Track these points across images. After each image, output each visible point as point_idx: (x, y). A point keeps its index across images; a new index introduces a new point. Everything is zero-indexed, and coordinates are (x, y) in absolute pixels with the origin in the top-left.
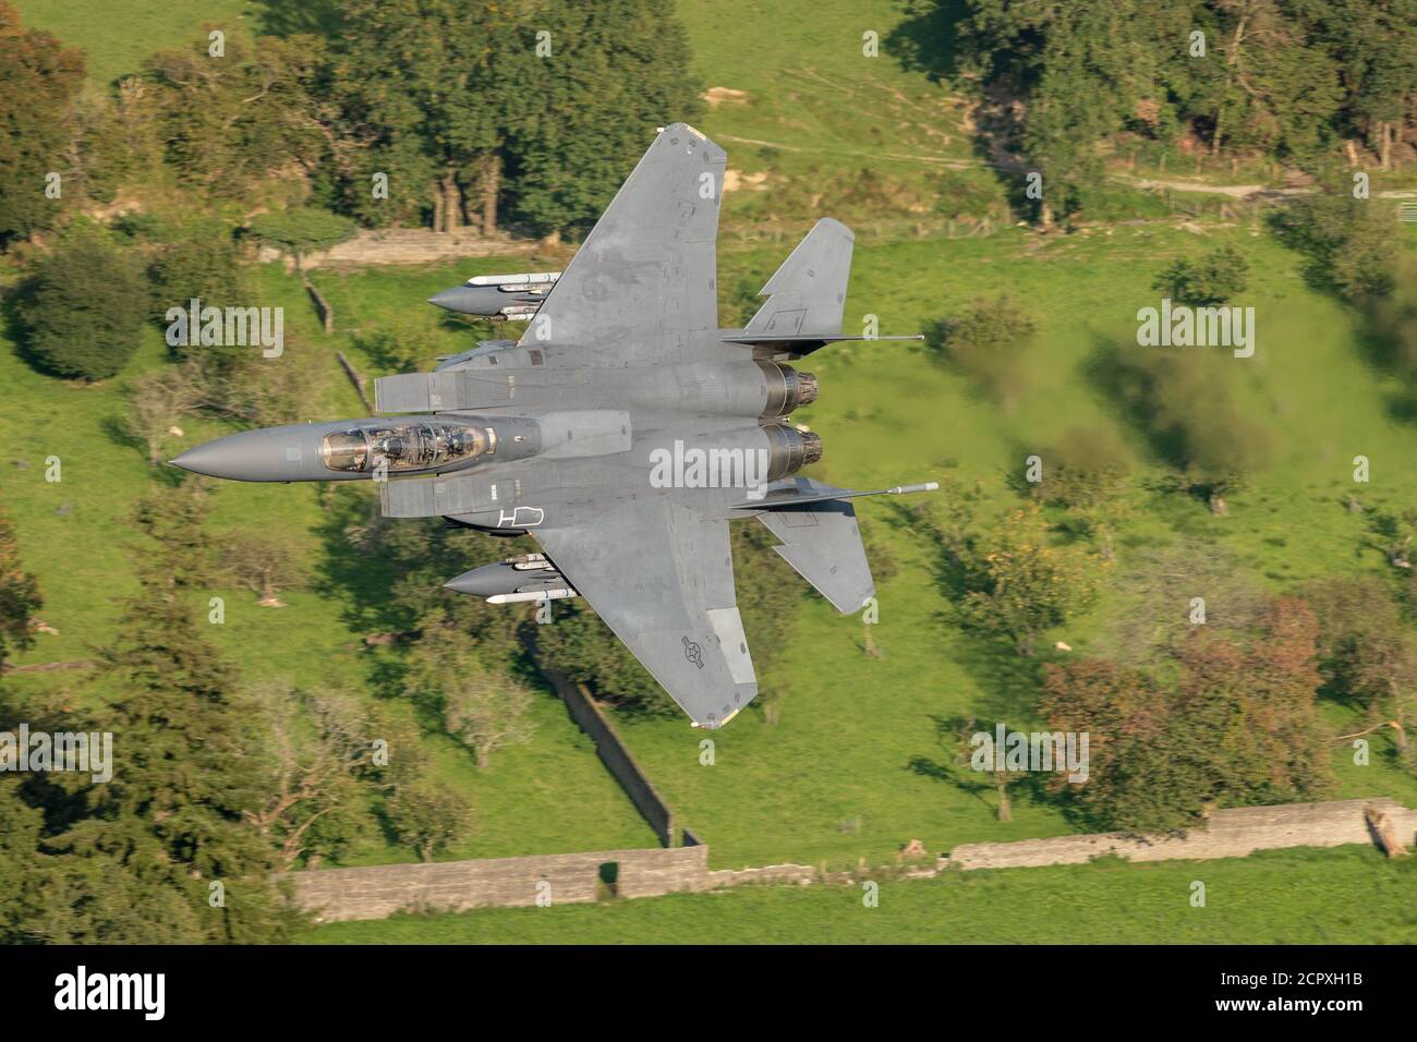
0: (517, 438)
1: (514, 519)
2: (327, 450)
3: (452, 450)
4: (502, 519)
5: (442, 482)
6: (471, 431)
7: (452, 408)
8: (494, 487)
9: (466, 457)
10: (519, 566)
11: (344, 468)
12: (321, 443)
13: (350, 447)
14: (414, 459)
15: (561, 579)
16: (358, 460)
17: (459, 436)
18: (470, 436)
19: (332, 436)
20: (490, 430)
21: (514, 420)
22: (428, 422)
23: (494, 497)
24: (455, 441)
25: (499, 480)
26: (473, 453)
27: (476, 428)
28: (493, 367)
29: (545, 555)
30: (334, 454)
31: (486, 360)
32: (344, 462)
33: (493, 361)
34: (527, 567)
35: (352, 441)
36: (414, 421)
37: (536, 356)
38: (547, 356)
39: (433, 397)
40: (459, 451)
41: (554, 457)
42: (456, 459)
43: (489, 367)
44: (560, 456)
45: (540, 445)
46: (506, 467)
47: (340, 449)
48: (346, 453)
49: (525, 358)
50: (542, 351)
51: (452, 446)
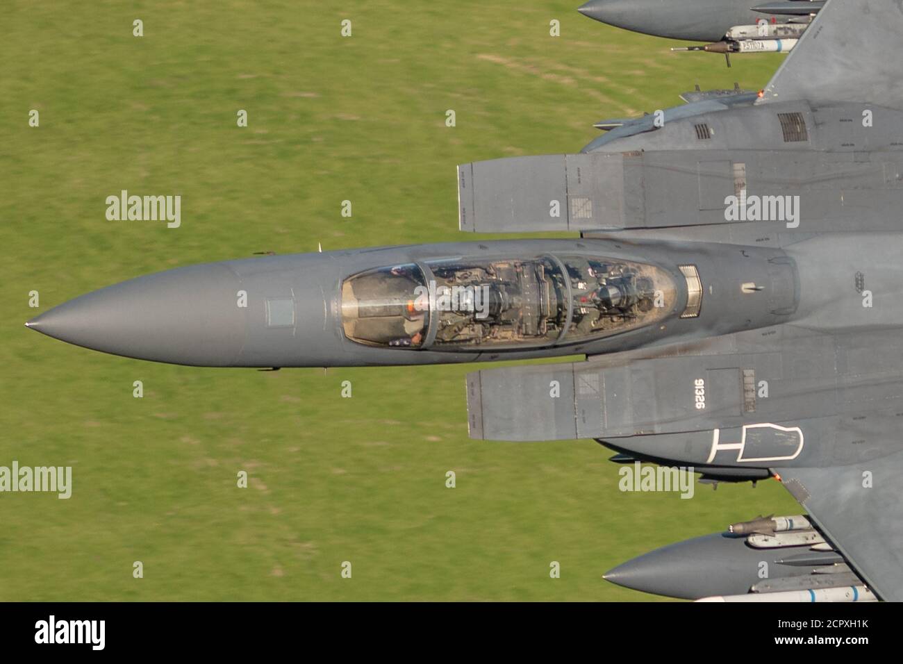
0: (746, 287)
1: (741, 446)
2: (349, 305)
3: (606, 308)
4: (716, 447)
5: (596, 368)
6: (650, 272)
7: (613, 226)
8: (699, 383)
9: (637, 323)
10: (757, 540)
11: (384, 343)
12: (339, 295)
13: (396, 302)
14: (530, 326)
15: (841, 568)
16: (412, 327)
17: (623, 282)
18: (647, 282)
19: (359, 279)
20: (691, 270)
21: (743, 250)
22: (559, 254)
23: (700, 404)
24: (612, 292)
25: (711, 371)
26: (651, 317)
27: (660, 266)
28: (704, 145)
29: (808, 518)
30: (362, 314)
31: (689, 131)
32: (383, 330)
33: (702, 132)
34: (773, 542)
35: (400, 289)
36: (529, 253)
37: (792, 124)
38: (816, 125)
39: (576, 203)
40: (623, 311)
41: (828, 324)
42: (615, 326)
43: (693, 144)
44: (840, 324)
45: (796, 302)
46: (728, 345)
47: (373, 304)
48: (387, 312)
49: (769, 128)
50: (806, 115)
51: (606, 302)
